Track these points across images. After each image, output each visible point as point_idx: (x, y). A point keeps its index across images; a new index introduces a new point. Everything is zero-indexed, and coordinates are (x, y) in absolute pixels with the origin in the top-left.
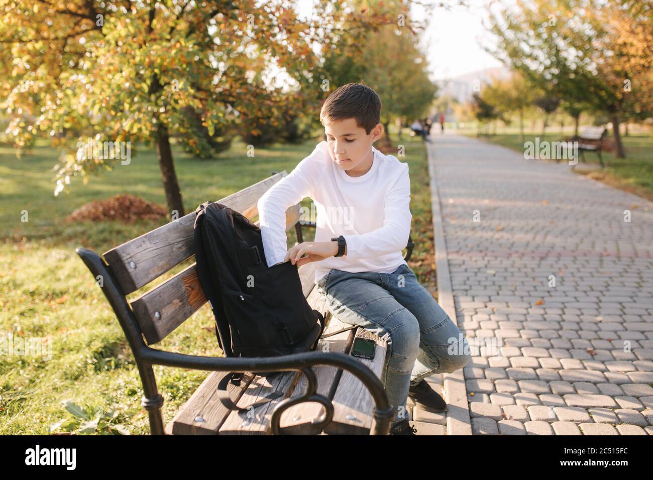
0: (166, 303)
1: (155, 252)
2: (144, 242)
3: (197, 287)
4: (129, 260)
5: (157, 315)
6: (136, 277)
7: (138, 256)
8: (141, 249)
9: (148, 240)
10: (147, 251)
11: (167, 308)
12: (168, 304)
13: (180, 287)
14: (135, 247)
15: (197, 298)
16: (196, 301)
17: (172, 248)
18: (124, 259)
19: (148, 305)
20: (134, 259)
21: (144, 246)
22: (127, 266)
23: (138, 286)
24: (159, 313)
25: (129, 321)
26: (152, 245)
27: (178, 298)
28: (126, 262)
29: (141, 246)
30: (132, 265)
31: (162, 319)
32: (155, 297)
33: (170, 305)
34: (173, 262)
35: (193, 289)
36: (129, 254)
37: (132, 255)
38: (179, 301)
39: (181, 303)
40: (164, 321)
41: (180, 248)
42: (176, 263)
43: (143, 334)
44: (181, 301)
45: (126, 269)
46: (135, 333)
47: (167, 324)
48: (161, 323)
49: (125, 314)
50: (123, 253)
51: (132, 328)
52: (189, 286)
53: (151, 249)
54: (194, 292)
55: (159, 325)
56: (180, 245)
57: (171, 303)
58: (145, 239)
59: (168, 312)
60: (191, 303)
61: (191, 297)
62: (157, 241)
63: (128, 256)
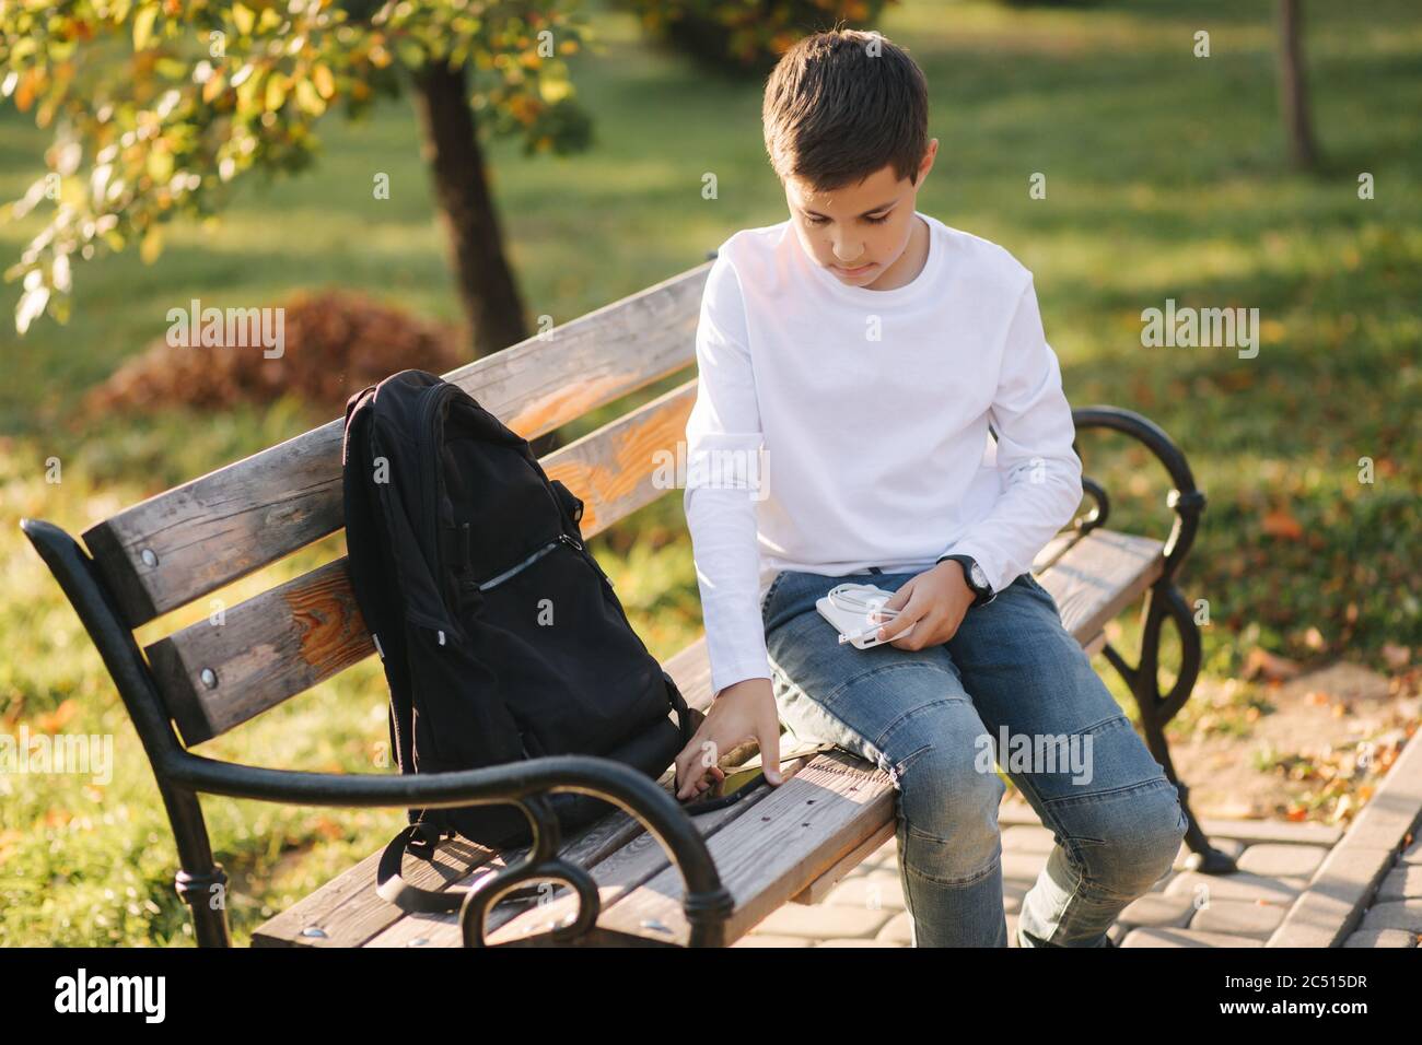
0: (232, 651)
1: (211, 525)
2: (181, 502)
3: (332, 618)
4: (141, 545)
5: (207, 676)
6: (155, 586)
7: (164, 535)
8: (173, 519)
9: (195, 498)
10: (187, 524)
11: (234, 663)
12: (239, 653)
13: (280, 615)
14: (159, 515)
15: (329, 647)
16: (327, 654)
17: (263, 517)
18: (128, 542)
19: (184, 653)
20: (151, 544)
21: (182, 513)
22: (135, 560)
23: (159, 607)
24: (214, 673)
25: (140, 687)
26: (205, 511)
27: (270, 642)
28: (132, 550)
29: (173, 512)
30: (148, 557)
31: (219, 687)
32: (202, 635)
33: (245, 656)
34: (261, 554)
35: (318, 623)
36: (139, 532)
37: (147, 534)
38: (272, 648)
39: (277, 656)
40: (226, 693)
41: (286, 517)
42: (270, 554)
43: (173, 723)
44: (277, 651)
45: (131, 568)
46: (154, 717)
47: (232, 702)
48: (215, 696)
49: (131, 671)
50: (125, 528)
51: (149, 705)
52: (308, 615)
53: (201, 520)
54: (320, 632)
55: (211, 701)
56: (287, 509)
57: (248, 651)
58: (185, 495)
59: (238, 672)
60: (308, 657)
61: (311, 642)
62: (221, 499)
63: (139, 537)
